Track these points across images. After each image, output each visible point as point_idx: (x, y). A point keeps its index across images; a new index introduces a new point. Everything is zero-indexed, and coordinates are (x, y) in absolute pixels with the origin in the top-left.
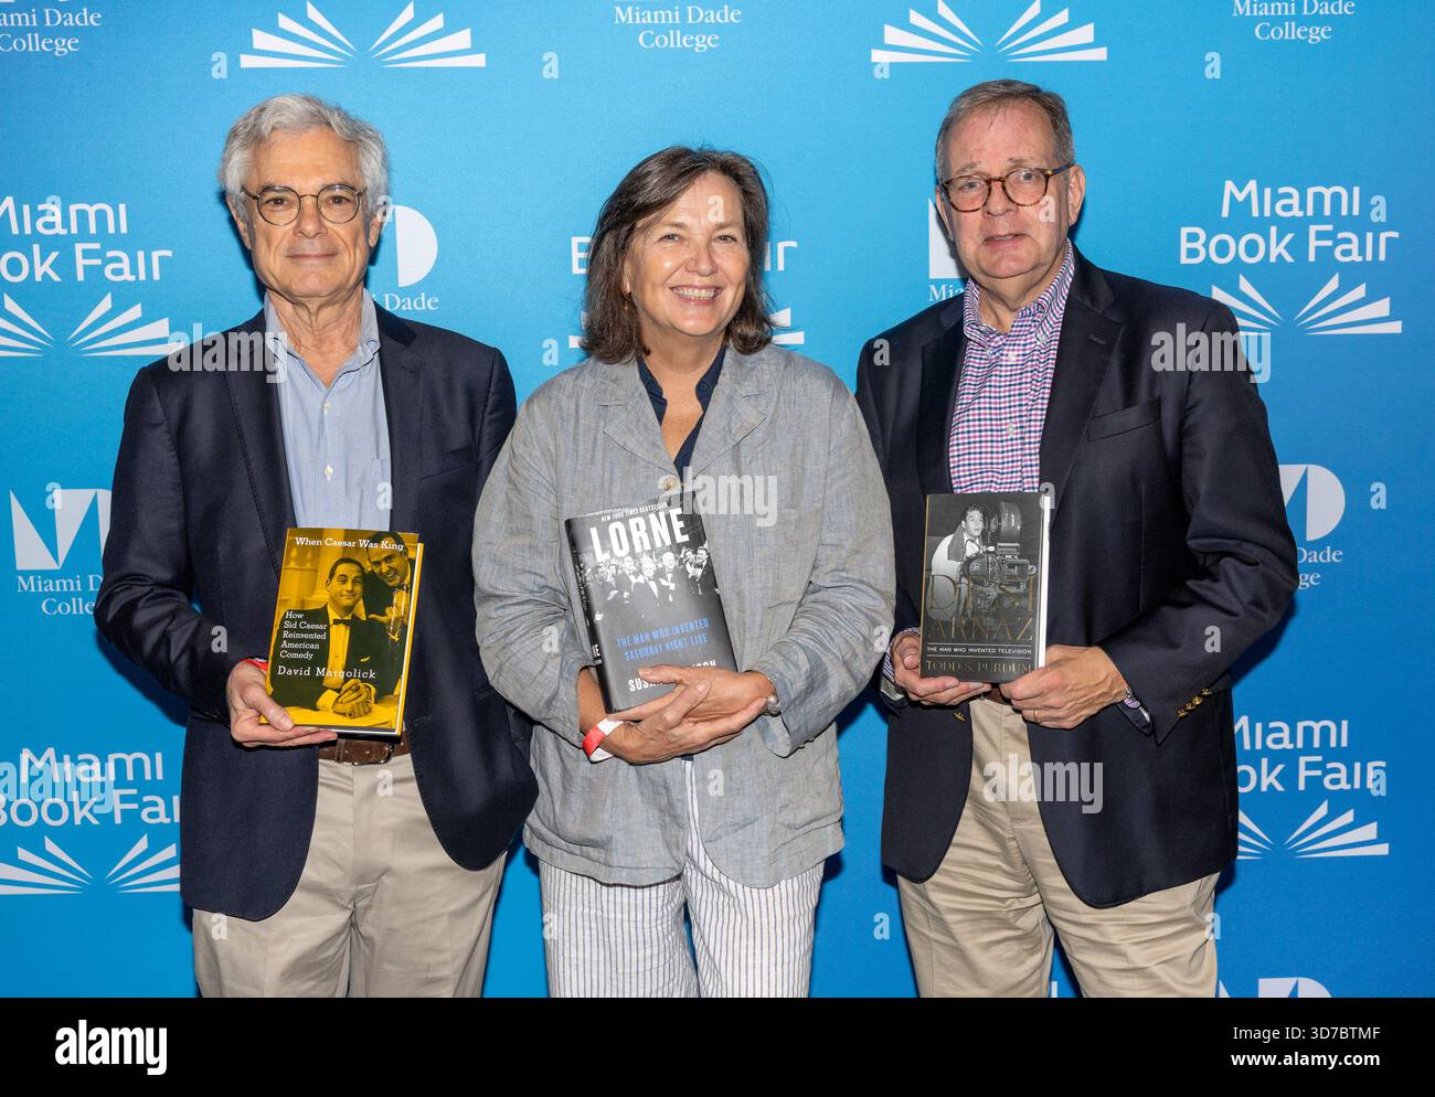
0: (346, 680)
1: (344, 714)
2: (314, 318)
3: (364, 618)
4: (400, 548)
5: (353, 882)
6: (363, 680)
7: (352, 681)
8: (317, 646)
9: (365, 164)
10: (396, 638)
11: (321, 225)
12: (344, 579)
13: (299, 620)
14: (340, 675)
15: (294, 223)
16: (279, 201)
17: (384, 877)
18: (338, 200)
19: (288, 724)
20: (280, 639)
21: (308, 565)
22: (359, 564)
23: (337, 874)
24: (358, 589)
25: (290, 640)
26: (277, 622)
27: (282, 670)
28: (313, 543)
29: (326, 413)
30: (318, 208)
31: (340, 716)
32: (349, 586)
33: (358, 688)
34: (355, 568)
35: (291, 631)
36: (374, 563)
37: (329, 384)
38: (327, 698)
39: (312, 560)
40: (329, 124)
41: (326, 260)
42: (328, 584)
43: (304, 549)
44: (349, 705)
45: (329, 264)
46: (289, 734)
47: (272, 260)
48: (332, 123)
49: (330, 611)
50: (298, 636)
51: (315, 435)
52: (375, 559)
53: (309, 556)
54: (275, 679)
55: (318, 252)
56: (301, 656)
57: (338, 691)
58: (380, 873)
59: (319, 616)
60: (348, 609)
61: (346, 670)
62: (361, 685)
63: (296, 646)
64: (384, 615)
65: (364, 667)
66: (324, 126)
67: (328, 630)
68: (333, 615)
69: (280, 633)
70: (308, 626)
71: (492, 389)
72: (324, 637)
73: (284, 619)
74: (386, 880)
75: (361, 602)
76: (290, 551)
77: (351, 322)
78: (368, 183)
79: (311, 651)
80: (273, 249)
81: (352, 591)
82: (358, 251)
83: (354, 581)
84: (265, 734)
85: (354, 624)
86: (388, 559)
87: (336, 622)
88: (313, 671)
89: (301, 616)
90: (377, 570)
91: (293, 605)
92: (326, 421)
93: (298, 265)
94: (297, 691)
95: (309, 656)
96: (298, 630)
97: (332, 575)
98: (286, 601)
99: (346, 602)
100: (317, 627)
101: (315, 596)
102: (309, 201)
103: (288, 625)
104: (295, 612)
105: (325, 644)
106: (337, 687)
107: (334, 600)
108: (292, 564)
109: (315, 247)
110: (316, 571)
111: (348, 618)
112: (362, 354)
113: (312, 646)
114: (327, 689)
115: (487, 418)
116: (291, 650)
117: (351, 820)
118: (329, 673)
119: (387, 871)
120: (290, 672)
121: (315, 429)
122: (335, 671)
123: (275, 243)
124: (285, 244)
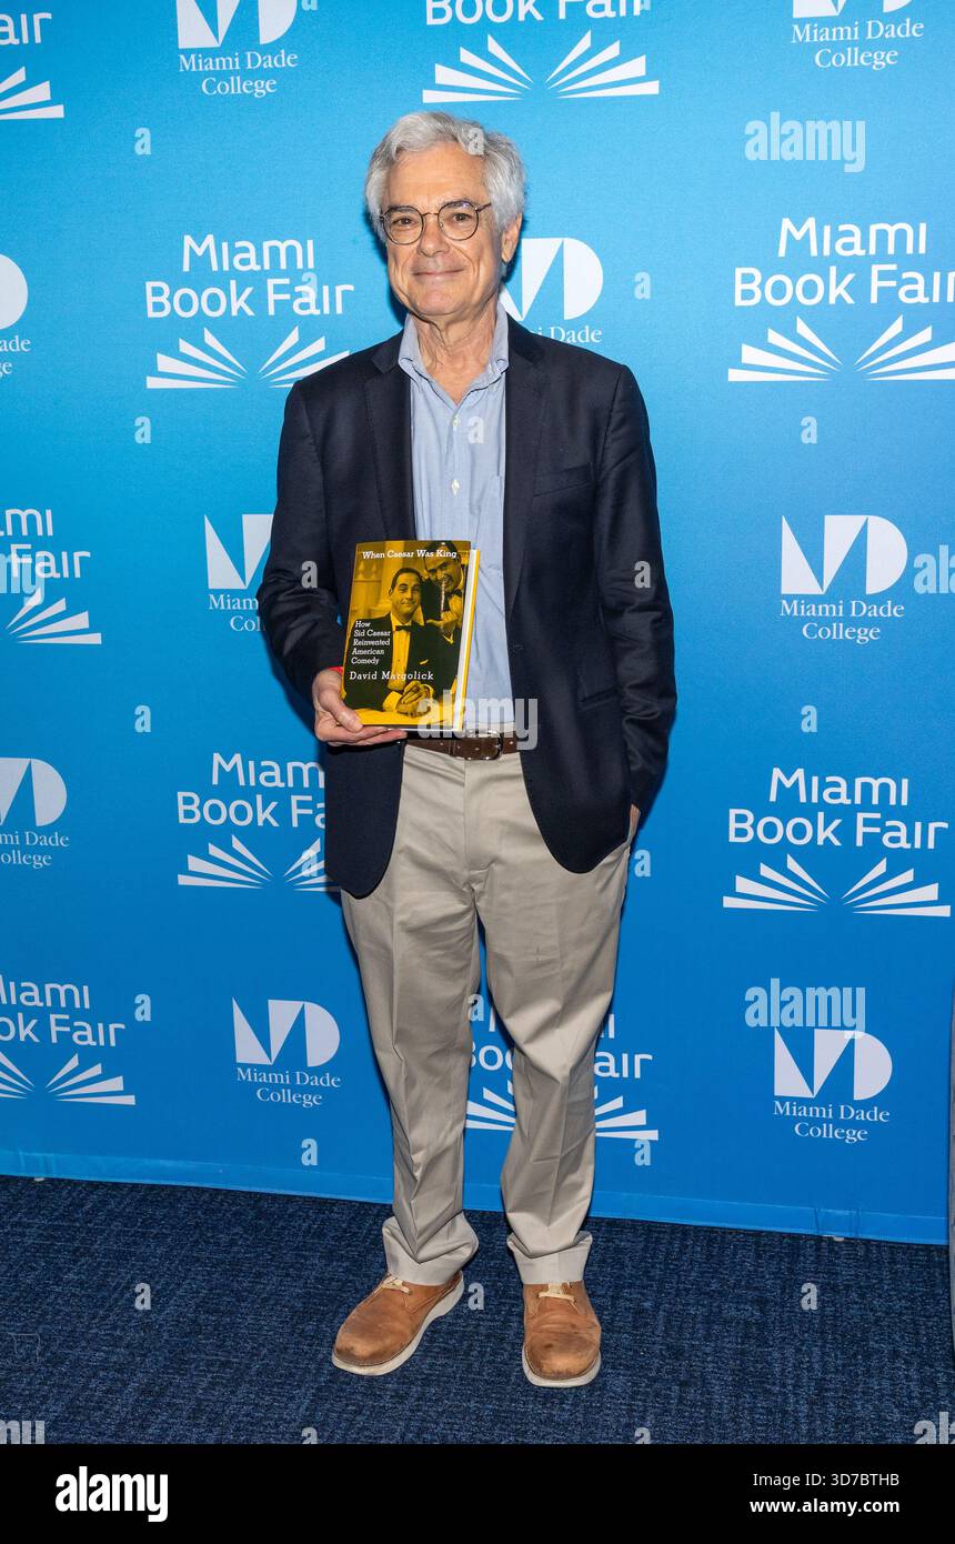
0: (408, 682)
1: (406, 714)
2: (444, 334)
3: (422, 624)
4: (454, 555)
5: (465, 867)
6: (422, 682)
7: (413, 683)
8: (382, 652)
9: (490, 179)
10: (451, 641)
11: (441, 242)
12: (404, 588)
13: (366, 629)
14: (402, 677)
15: (418, 242)
16: (405, 221)
17: (493, 865)
18: (461, 217)
19: (358, 726)
20: (351, 647)
21: (373, 577)
22: (418, 574)
23: (450, 858)
24: (417, 596)
25: (359, 648)
26: (349, 631)
27: (354, 675)
28: (378, 556)
29: (455, 429)
30: (440, 227)
31: (403, 716)
32: (408, 595)
33: (418, 690)
34: (414, 577)
35: (360, 639)
36: (430, 571)
37: (459, 401)
38: (392, 700)
39: (376, 572)
40: (456, 139)
41: (448, 277)
42: (390, 593)
43: (370, 562)
44: (410, 705)
45: (452, 280)
46: (362, 734)
47: (399, 277)
48: (459, 138)
49: (393, 617)
50: (367, 643)
51: (444, 450)
52: (430, 568)
53: (374, 568)
54: (348, 684)
55: (440, 270)
56: (369, 661)
57: (401, 692)
58: (489, 861)
59: (383, 624)
60: (409, 616)
61: (407, 672)
62: (421, 686)
63: (365, 652)
64: (439, 619)
65: (424, 670)
66: (450, 142)
67: (391, 637)
68: (395, 622)
69: (351, 641)
70: (375, 634)
71: (616, 406)
72: (388, 643)
73: (354, 628)
74: (497, 868)
75: (420, 609)
76: (358, 564)
77: (482, 337)
78: (494, 198)
79: (377, 656)
80: (400, 267)
81: (412, 599)
82: (482, 267)
83: (413, 590)
84: (341, 734)
85: (414, 630)
86: (444, 566)
87: (398, 628)
88: (380, 675)
89: (368, 625)
90: (433, 578)
91: (362, 615)
92: (454, 436)
93: (421, 283)
94: (365, 695)
95: (376, 661)
96: (366, 638)
97: (393, 586)
98: (356, 611)
99: (406, 609)
100: (382, 634)
101: (380, 605)
102: (431, 220)
103: (358, 634)
104: (363, 621)
105: (389, 650)
106: (401, 688)
107: (396, 608)
108: (360, 577)
109: (439, 264)
110: (380, 581)
111: (409, 624)
112: (491, 372)
113: (378, 652)
114: (391, 691)
115: (611, 436)
116: (360, 657)
117: (462, 810)
118: (393, 676)
119: (495, 860)
120: (360, 677)
121: (445, 445)
122: (397, 675)
123: (401, 263)
124: (410, 262)
